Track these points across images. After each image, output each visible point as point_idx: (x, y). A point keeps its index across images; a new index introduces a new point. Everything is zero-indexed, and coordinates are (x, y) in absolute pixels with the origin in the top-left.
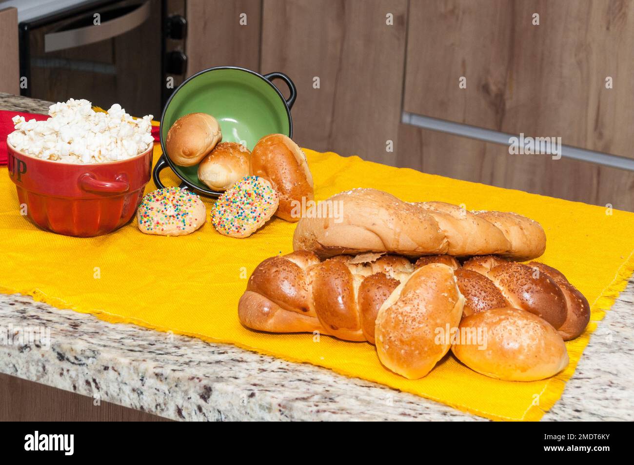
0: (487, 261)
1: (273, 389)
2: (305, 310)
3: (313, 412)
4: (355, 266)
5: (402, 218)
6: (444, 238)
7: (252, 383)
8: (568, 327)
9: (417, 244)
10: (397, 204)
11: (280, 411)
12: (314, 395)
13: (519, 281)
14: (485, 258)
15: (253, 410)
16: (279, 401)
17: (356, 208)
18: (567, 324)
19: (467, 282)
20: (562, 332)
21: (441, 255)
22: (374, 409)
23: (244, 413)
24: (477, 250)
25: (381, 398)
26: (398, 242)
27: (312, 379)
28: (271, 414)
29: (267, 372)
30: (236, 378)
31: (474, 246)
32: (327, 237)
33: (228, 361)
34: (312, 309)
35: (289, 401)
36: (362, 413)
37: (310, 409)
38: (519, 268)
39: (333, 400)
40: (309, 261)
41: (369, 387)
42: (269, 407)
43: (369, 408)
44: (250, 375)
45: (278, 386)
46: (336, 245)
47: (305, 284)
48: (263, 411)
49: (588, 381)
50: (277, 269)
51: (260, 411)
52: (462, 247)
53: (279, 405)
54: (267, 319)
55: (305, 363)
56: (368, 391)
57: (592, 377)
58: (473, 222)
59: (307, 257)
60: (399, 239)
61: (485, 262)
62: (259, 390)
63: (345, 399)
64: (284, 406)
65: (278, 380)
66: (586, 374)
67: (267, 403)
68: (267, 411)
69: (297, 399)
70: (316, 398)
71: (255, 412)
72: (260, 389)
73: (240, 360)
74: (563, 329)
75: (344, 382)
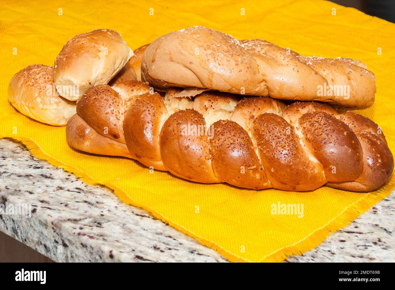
0: (305, 107)
1: (55, 207)
2: (115, 136)
3: (75, 234)
4: (178, 100)
5: (217, 59)
6: (262, 82)
7: (41, 199)
8: (363, 180)
9: (230, 85)
10: (219, 45)
11: (53, 228)
12: (86, 218)
13: (317, 131)
14: (304, 104)
15: (35, 224)
16: (52, 219)
17: (178, 46)
18: (362, 177)
19: (265, 126)
20: (359, 183)
21: (262, 97)
22: (132, 238)
23: (30, 225)
24: (294, 96)
25: (146, 228)
26: (212, 82)
27: (97, 202)
28: (48, 230)
29: (63, 190)
30: (31, 193)
31: (291, 92)
32: (153, 70)
33: (36, 176)
34: (122, 137)
35: (61, 221)
36: (117, 241)
37: (74, 231)
38: (320, 118)
39: (101, 225)
40: (135, 91)
41: (143, 216)
42: (46, 223)
43: (128, 237)
44: (46, 191)
45: (62, 205)
46: (160, 78)
47: (119, 113)
48: (41, 226)
49: (357, 236)
50: (97, 97)
51: (40, 226)
52: (279, 92)
53: (52, 223)
54: (83, 142)
55: (103, 186)
56: (139, 220)
57: (364, 232)
58: (293, 69)
59: (133, 88)
60: (212, 80)
61: (302, 108)
62: (42, 207)
63: (113, 225)
64: (55, 224)
65: (66, 199)
66: (362, 229)
67: (44, 220)
68: (44, 227)
69: (69, 220)
70: (86, 221)
71: (37, 226)
72: (44, 206)
73: (48, 175)
74: (359, 181)
75: (124, 208)
